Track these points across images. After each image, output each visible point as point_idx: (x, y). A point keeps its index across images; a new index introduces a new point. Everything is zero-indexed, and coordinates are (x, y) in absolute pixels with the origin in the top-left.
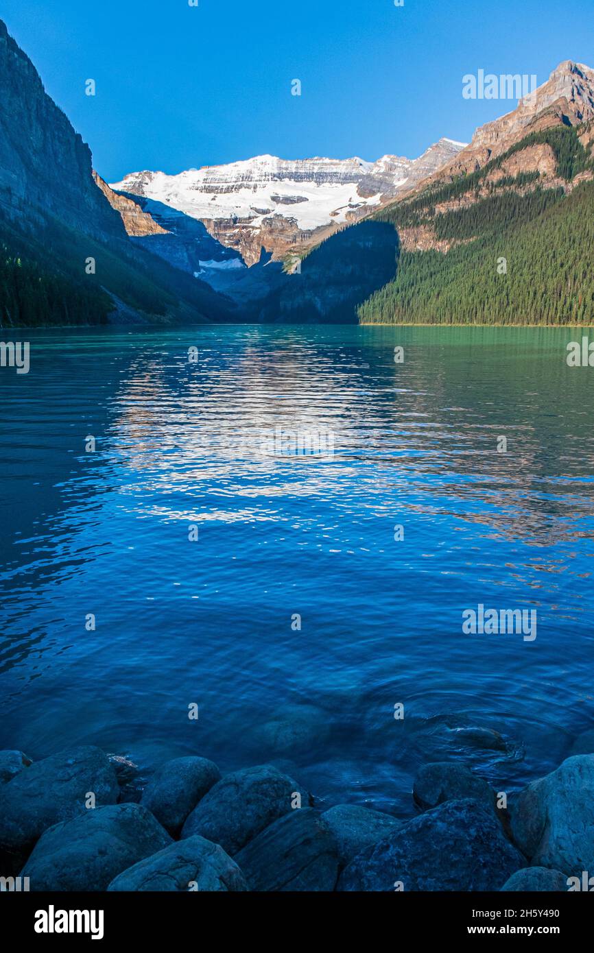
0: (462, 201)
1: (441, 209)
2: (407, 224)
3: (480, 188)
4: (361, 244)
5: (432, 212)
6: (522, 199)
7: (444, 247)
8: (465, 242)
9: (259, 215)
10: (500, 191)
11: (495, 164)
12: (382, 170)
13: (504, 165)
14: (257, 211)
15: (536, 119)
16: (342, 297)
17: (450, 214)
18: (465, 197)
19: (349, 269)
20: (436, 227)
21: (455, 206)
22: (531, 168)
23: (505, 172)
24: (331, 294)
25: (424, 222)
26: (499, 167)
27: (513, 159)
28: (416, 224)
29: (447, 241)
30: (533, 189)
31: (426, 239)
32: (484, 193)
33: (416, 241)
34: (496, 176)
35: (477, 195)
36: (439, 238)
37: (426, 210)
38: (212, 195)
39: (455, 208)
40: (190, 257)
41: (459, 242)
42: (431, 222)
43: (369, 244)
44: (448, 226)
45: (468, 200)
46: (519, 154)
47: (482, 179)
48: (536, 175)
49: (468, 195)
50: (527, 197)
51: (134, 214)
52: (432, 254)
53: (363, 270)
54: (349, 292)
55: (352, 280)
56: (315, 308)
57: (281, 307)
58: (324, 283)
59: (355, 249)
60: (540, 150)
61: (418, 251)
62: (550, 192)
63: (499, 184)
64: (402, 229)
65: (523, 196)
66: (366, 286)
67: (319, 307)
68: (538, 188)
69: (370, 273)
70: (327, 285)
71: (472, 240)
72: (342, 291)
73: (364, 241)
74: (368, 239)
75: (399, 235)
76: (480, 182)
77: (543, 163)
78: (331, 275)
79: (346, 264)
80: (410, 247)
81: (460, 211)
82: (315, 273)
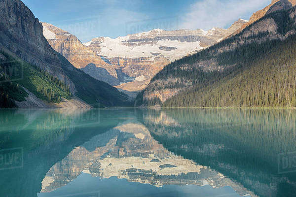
1: (221, 50)
2: (204, 58)
3: (240, 40)
5: (216, 52)
6: (260, 45)
7: (221, 68)
8: (231, 66)
9: (153, 56)
10: (249, 41)
11: (248, 28)
12: (211, 34)
13: (252, 29)
14: (153, 54)
16: (172, 94)
17: (225, 53)
18: (233, 45)
20: (218, 59)
21: (227, 49)
22: (265, 30)
23: (252, 32)
24: (167, 93)
25: (212, 57)
26: (249, 30)
27: (256, 26)
28: (208, 58)
29: (223, 66)
30: (265, 40)
31: (213, 65)
32: (242, 42)
33: (208, 66)
36: (219, 65)
37: (213, 51)
38: (132, 47)
39: (228, 50)
41: (228, 66)
42: (215, 57)
43: (186, 68)
44: (223, 59)
46: (259, 23)
48: (267, 33)
49: (234, 44)
50: (262, 44)
52: (215, 72)
53: (182, 81)
54: (175, 92)
55: (177, 85)
56: (159, 99)
57: (144, 99)
58: (164, 87)
59: (179, 71)
60: (269, 21)
61: (209, 71)
62: (274, 41)
63: (249, 38)
64: (202, 61)
65: (260, 43)
66: (184, 88)
67: (161, 99)
68: (268, 39)
69: (186, 82)
70: (166, 87)
71: (235, 65)
72: (173, 91)
73: (183, 67)
74: (185, 66)
75: (200, 64)
76: (240, 37)
77: (271, 27)
78: (167, 83)
79: (174, 78)
80: (205, 69)
81: (230, 51)
82: (159, 82)
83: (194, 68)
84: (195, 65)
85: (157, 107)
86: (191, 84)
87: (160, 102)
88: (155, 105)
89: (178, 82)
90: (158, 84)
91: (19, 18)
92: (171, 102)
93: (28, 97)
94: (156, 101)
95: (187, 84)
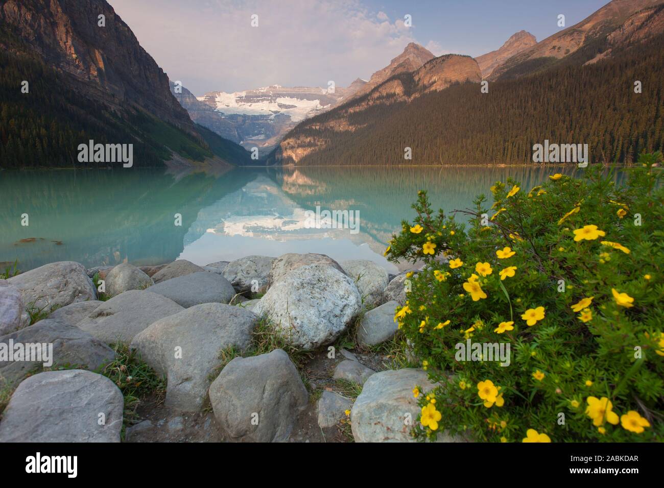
0: (361, 107)
1: (351, 110)
3: (369, 100)
4: (314, 127)
5: (346, 112)
6: (388, 106)
7: (352, 128)
8: (362, 126)
9: (273, 113)
10: (378, 102)
11: (376, 89)
13: (380, 89)
14: (272, 112)
15: (396, 68)
16: (305, 153)
17: (355, 113)
19: (308, 140)
20: (349, 119)
21: (357, 109)
22: (392, 91)
23: (380, 93)
24: (300, 151)
25: (343, 117)
26: (378, 91)
27: (383, 87)
28: (340, 118)
29: (353, 126)
30: (393, 101)
31: (344, 125)
32: (371, 103)
33: (340, 126)
34: (376, 95)
35: (368, 104)
36: (351, 124)
37: (344, 111)
38: (250, 104)
39: (358, 110)
40: (238, 134)
41: (359, 126)
42: (346, 117)
43: (318, 127)
44: (354, 119)
45: (363, 106)
46: (386, 84)
47: (370, 96)
48: (394, 94)
49: (363, 104)
50: (390, 105)
51: (209, 112)
52: (347, 132)
53: (315, 140)
54: (308, 151)
55: (310, 145)
56: (292, 158)
57: (276, 158)
58: (296, 146)
59: (311, 129)
60: (396, 83)
61: (341, 131)
62: (401, 102)
63: (379, 98)
64: (333, 120)
65: (388, 104)
66: (316, 147)
67: (294, 158)
68: (395, 101)
69: (318, 141)
70: (298, 147)
71: (365, 125)
72: (305, 150)
73: (315, 126)
74: (317, 125)
75: (332, 123)
76: (369, 98)
77: (397, 89)
78: (300, 142)
79: (307, 137)
80: (336, 129)
81: (360, 111)
82: (291, 141)
83: (325, 128)
84: (326, 124)
85: (290, 166)
86: (324, 143)
87: (293, 161)
88: (288, 164)
89: (310, 141)
90: (290, 143)
91: (142, 67)
92: (304, 160)
93: (172, 156)
94: (290, 159)
95: (319, 143)
